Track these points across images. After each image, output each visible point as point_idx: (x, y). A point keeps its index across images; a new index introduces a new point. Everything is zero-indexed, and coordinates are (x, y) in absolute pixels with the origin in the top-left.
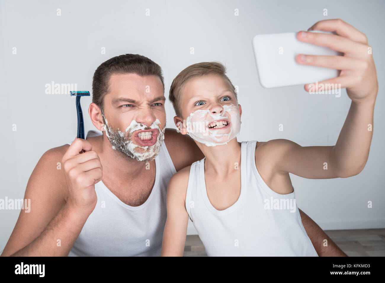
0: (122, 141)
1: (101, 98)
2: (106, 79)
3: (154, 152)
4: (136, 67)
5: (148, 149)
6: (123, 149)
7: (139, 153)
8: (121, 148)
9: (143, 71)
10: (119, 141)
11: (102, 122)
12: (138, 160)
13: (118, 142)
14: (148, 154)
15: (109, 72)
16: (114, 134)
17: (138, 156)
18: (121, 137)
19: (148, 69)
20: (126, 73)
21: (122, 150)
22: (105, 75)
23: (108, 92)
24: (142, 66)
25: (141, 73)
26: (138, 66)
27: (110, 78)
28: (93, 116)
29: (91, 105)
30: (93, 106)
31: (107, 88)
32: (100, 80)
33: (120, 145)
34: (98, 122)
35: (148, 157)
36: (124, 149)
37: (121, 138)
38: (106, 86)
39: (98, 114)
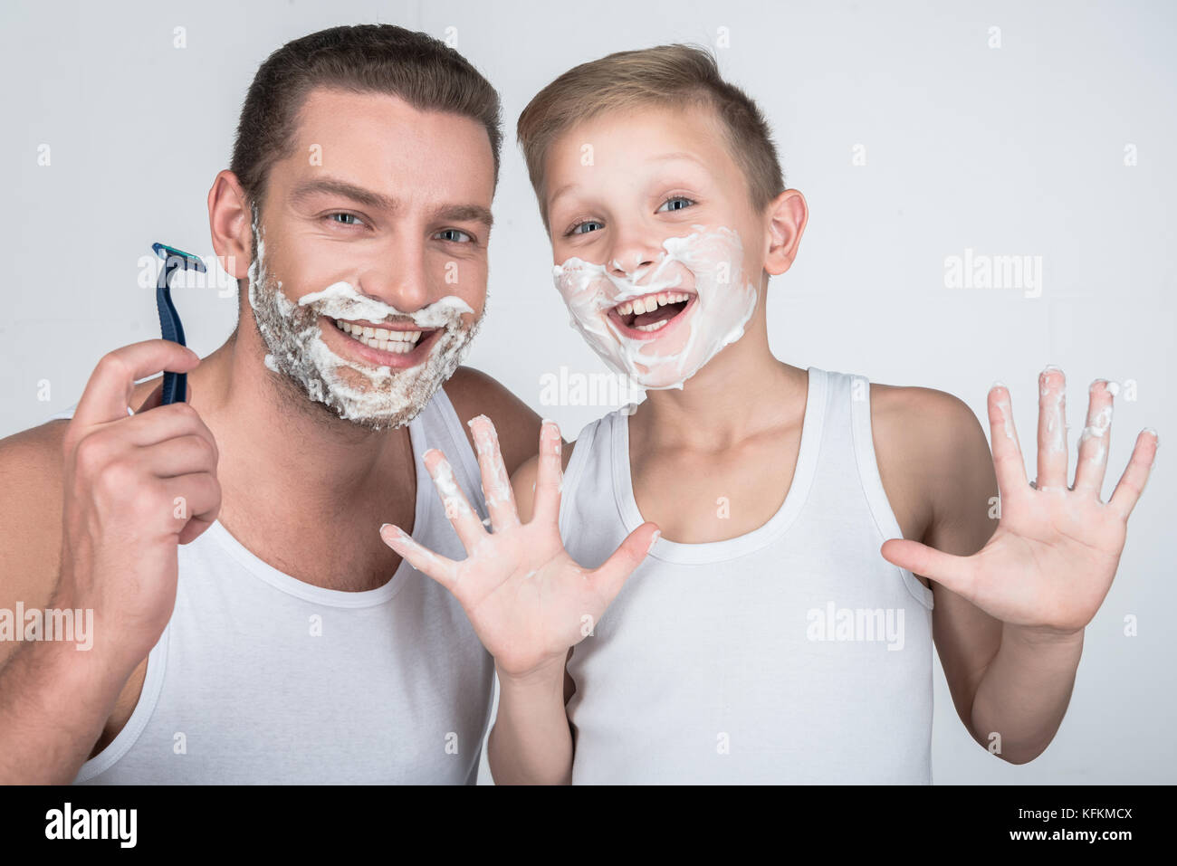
0: (288, 333)
1: (259, 167)
2: (288, 101)
3: (408, 397)
4: (404, 75)
5: (387, 384)
6: (296, 362)
7: (352, 388)
8: (290, 356)
9: (427, 91)
10: (277, 329)
11: (247, 248)
12: (343, 413)
13: (275, 332)
14: (384, 399)
15: (306, 79)
16: (266, 298)
17: (346, 399)
18: (283, 315)
19: (448, 89)
20: (365, 88)
21: (290, 364)
22: (291, 86)
23: (288, 151)
24: (430, 75)
25: (420, 99)
26: (415, 75)
27: (306, 100)
28: (218, 218)
29: (222, 179)
30: (227, 183)
31: (287, 135)
32: (268, 102)
33: (284, 347)
34: (230, 242)
35: (382, 412)
36: (300, 360)
37: (282, 318)
38: (287, 125)
39: (237, 213)
